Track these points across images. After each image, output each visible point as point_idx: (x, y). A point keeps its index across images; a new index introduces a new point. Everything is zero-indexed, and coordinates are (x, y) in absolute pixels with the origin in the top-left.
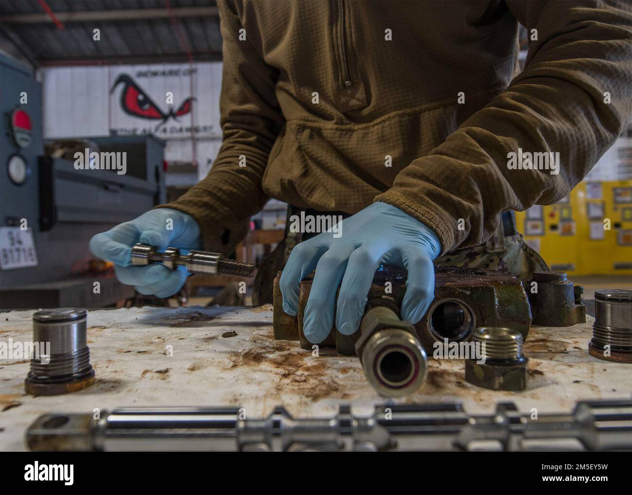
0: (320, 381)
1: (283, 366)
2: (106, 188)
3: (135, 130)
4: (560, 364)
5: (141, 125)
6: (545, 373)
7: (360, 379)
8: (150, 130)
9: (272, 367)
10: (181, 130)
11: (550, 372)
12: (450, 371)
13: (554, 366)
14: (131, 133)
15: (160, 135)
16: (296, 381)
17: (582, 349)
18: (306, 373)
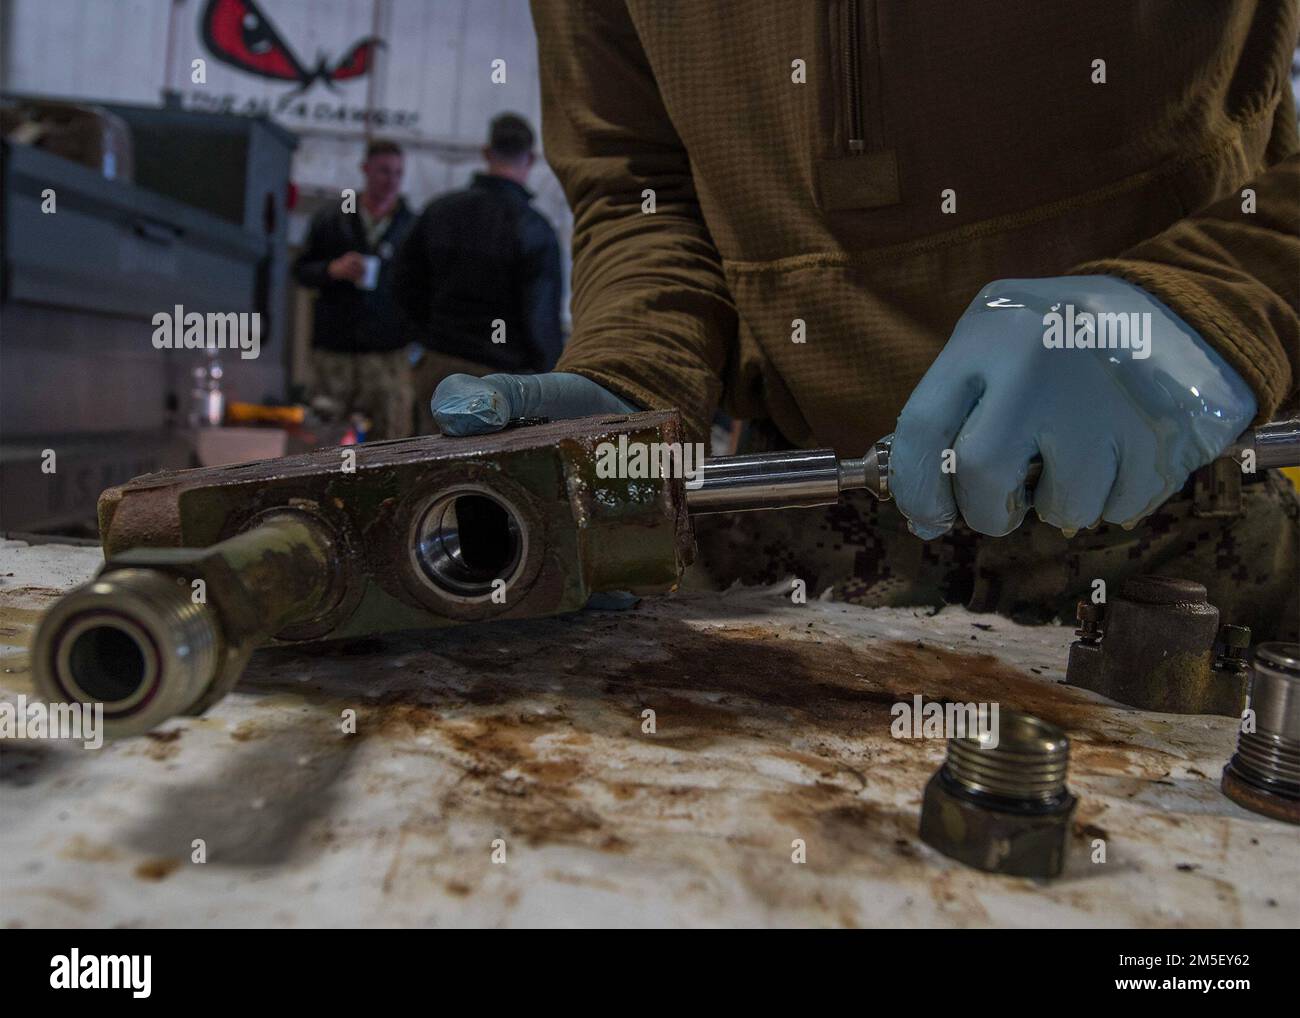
0: (559, 804)
1: (474, 751)
2: (140, 233)
3: (229, 100)
4: (1151, 816)
5: (247, 91)
6: (1112, 837)
7: (657, 813)
8: (266, 103)
9: (448, 746)
10: (341, 114)
11: (1124, 835)
12: (885, 809)
13: (1137, 819)
14: (215, 108)
15: (287, 120)
16: (499, 790)
17: (1208, 775)
18: (529, 779)
